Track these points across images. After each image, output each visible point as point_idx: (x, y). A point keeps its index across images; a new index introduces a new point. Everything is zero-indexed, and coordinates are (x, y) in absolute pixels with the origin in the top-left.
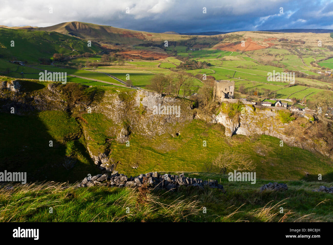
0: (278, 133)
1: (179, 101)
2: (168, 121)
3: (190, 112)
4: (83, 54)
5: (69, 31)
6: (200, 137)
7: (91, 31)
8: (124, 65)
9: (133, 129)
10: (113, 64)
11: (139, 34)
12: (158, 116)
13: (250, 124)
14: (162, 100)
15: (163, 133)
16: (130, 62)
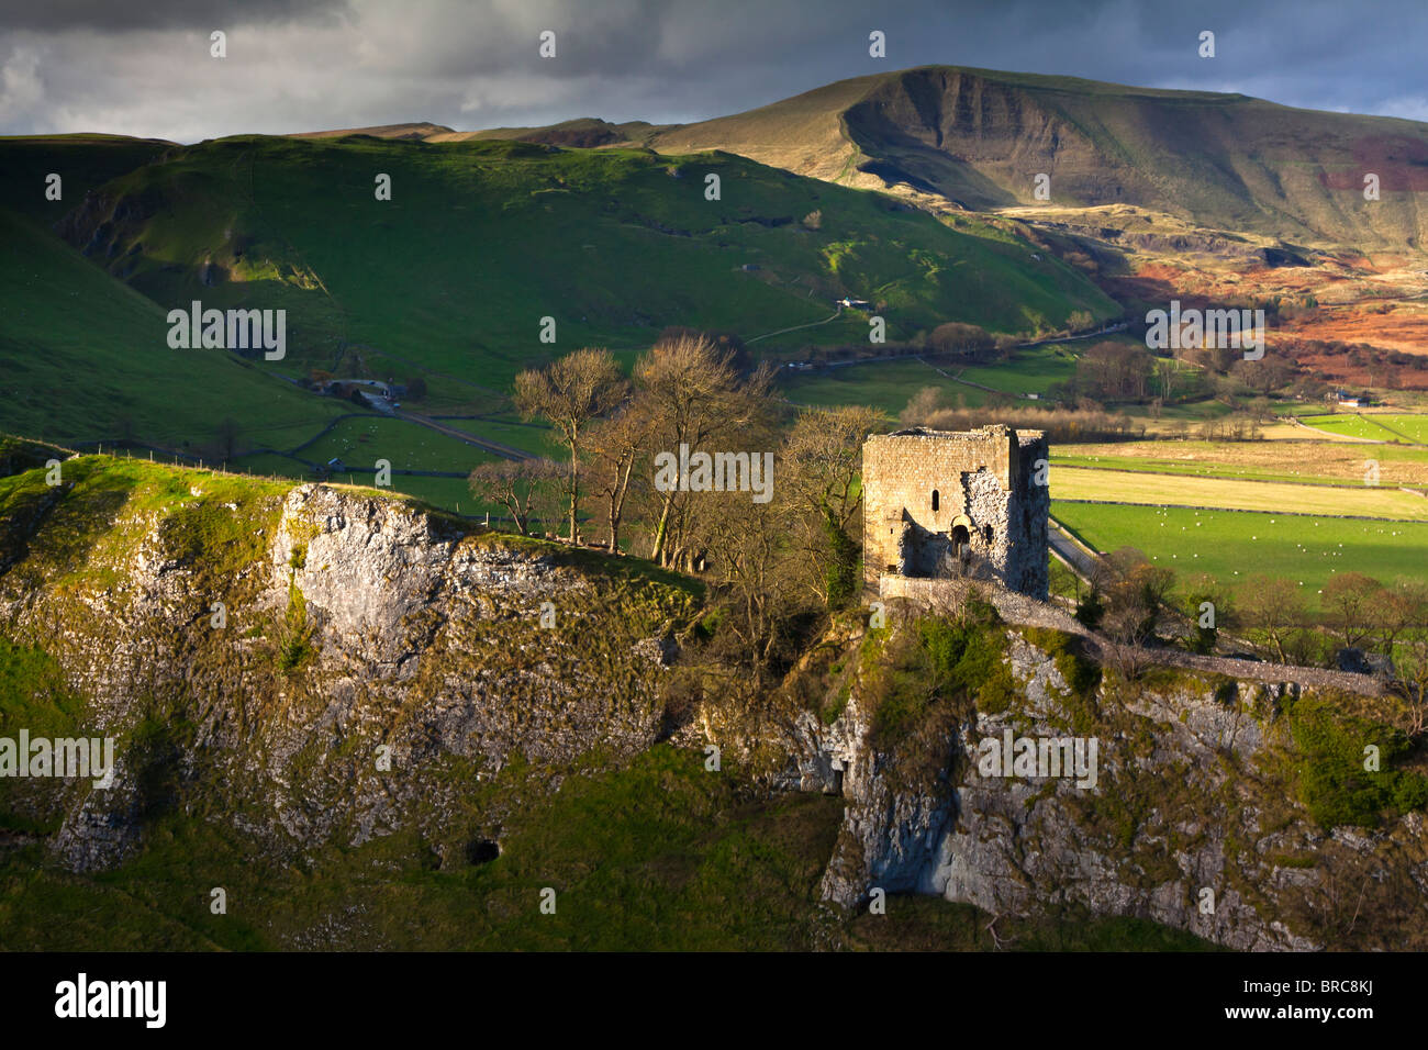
0: (1257, 918)
2: (449, 740)
4: (921, 334)
5: (865, 151)
7: (1055, 140)
8: (1261, 440)
10: (1153, 427)
12: (382, 695)
13: (1030, 804)
14: (437, 569)
15: (381, 833)
16: (1332, 413)
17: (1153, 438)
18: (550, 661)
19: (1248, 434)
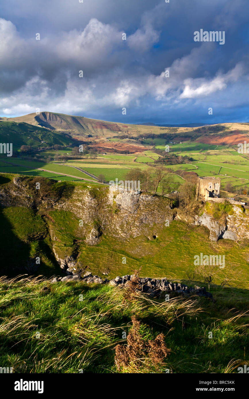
1: (157, 199)
2: (144, 221)
3: (169, 212)
4: (53, 146)
5: (38, 122)
6: (181, 241)
7: (61, 122)
8: (97, 159)
9: (104, 229)
10: (84, 157)
11: (114, 125)
12: (133, 216)
13: (238, 227)
14: (138, 198)
15: (138, 235)
16: (103, 155)
17: (84, 159)
18: (156, 210)
19: (95, 158)
